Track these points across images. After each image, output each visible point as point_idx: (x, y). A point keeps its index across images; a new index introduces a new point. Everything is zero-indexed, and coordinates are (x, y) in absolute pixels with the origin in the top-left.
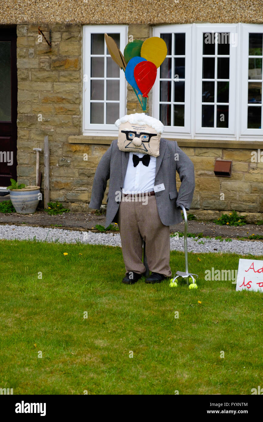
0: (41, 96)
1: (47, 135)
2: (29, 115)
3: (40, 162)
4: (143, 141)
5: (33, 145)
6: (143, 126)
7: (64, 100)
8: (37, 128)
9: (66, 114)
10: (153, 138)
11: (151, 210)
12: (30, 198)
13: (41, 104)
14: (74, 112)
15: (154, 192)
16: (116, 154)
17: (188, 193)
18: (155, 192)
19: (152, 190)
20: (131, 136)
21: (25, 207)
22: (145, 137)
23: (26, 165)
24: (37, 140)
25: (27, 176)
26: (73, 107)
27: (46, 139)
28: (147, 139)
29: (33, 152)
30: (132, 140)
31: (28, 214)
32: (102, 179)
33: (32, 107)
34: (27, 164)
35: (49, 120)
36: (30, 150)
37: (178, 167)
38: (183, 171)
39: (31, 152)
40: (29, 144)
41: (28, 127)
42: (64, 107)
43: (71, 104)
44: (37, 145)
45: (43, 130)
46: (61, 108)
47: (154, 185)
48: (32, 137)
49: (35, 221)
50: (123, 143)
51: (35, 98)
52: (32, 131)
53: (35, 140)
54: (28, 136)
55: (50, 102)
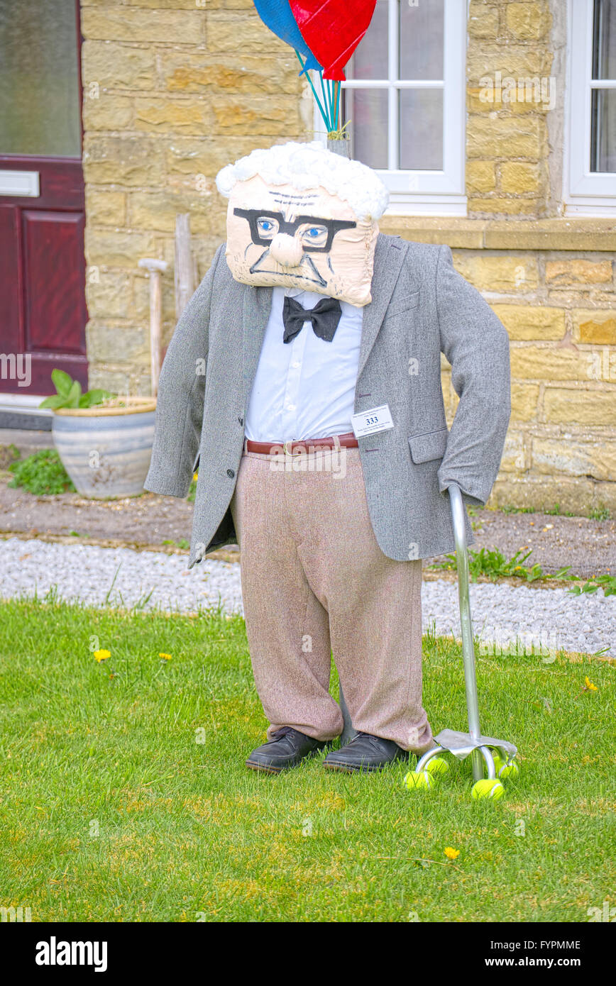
0: (163, 65)
1: (188, 211)
2: (124, 135)
3: (163, 311)
4: (305, 249)
5: (138, 248)
6: (308, 190)
7: (245, 81)
8: (152, 186)
9: (254, 132)
10: (341, 235)
11: (342, 502)
12: (123, 441)
13: (164, 95)
14: (281, 126)
15: (353, 434)
16: (227, 292)
17: (481, 440)
18: (358, 435)
19: (346, 428)
20: (266, 227)
21: (104, 473)
22: (314, 233)
23: (117, 323)
24: (156, 230)
25: (120, 362)
26: (275, 106)
27: (181, 226)
28: (322, 239)
29: (140, 273)
30: (267, 243)
31: (116, 500)
32: (184, 385)
33: (133, 106)
34: (121, 318)
35: (193, 154)
36: (131, 265)
37: (447, 345)
38: (463, 358)
39: (136, 272)
40: (125, 244)
41: (123, 181)
42: (244, 108)
43: (270, 94)
44: (153, 248)
45: (175, 191)
46: (236, 111)
47: (352, 409)
48: (137, 218)
49: (127, 527)
50: (243, 255)
51: (142, 72)
52: (137, 197)
53: (146, 230)
54: (121, 214)
55: (194, 87)
